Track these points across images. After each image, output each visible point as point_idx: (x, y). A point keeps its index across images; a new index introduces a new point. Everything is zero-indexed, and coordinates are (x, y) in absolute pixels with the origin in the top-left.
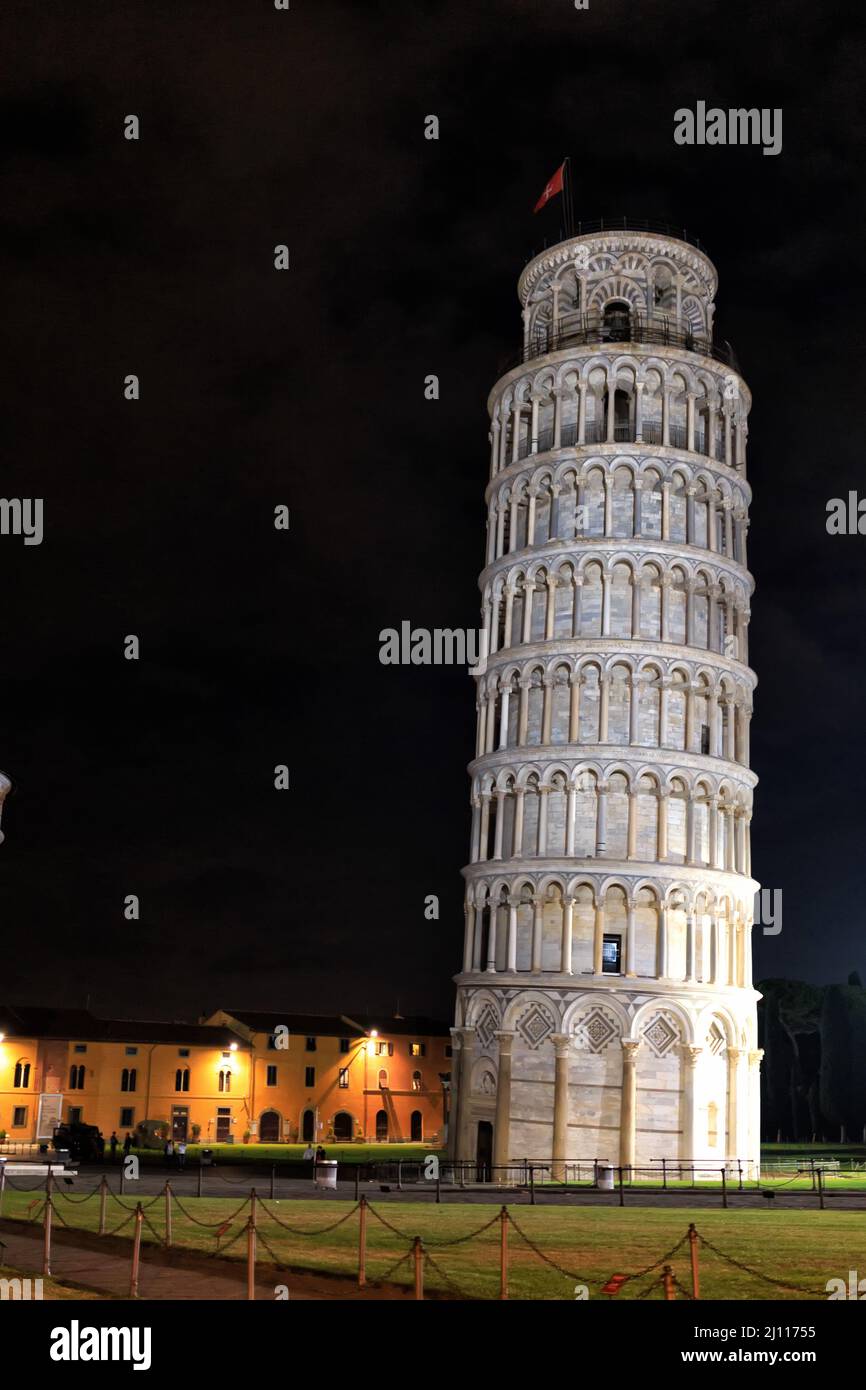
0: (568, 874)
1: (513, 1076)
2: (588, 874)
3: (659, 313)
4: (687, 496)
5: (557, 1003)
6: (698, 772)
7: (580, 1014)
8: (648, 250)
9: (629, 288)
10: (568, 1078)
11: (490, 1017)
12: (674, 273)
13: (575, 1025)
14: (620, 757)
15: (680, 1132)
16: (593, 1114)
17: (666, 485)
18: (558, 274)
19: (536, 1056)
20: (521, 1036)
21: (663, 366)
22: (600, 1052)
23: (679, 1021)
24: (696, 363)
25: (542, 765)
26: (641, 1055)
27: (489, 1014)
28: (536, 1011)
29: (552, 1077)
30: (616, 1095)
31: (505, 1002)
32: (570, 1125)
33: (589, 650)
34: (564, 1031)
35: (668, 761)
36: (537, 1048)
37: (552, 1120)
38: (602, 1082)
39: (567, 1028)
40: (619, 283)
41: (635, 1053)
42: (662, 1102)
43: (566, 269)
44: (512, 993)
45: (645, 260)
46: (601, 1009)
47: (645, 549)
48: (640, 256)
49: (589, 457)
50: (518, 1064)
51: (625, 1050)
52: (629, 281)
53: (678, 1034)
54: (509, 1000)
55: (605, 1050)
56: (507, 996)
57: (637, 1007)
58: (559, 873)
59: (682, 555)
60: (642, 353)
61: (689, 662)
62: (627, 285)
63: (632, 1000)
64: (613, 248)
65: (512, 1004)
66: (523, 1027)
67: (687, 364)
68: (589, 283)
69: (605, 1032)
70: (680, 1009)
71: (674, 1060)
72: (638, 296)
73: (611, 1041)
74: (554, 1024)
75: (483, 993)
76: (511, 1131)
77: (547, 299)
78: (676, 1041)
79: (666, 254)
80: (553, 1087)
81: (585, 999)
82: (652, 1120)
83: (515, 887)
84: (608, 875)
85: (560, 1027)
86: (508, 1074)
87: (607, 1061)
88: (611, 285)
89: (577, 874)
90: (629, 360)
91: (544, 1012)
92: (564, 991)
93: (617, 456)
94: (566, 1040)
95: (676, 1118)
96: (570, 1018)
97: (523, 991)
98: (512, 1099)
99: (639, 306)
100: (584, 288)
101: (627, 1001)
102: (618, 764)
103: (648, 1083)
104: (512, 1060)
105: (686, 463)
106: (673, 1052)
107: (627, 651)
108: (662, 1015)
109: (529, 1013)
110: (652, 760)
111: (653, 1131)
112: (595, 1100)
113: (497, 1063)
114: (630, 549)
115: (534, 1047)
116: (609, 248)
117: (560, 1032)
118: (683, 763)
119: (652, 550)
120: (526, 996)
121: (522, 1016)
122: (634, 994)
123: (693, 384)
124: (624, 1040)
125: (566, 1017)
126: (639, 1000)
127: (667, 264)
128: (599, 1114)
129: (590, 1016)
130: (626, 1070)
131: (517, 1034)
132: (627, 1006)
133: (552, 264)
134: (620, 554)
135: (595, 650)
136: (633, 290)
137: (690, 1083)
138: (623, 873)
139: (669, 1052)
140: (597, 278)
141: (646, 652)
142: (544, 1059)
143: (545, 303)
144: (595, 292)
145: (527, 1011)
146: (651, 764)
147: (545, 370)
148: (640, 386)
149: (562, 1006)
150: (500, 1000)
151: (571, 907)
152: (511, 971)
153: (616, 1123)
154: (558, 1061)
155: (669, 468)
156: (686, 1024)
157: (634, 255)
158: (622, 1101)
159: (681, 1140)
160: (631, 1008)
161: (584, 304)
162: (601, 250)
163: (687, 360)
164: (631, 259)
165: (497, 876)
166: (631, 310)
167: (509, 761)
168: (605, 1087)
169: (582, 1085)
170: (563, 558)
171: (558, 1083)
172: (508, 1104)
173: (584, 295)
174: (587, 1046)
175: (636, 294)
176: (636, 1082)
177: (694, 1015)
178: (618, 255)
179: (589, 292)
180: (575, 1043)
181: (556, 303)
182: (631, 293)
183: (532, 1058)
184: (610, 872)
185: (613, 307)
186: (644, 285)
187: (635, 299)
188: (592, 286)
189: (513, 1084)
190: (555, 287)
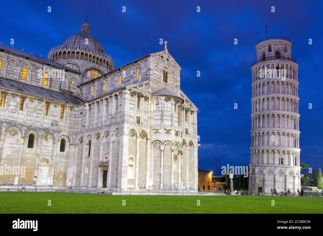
0: (275, 149)
1: (266, 180)
2: (279, 149)
3: (285, 54)
5: (274, 169)
7: (278, 171)
10: (276, 180)
11: (260, 171)
12: (287, 47)
15: (293, 189)
23: (293, 172)
25: (270, 131)
26: (288, 178)
29: (273, 180)
31: (264, 169)
33: (278, 112)
34: (275, 173)
38: (282, 181)
40: (278, 48)
42: (291, 184)
43: (269, 45)
44: (266, 167)
46: (281, 170)
47: (286, 96)
48: (282, 43)
54: (265, 168)
55: (282, 176)
58: (273, 148)
59: (292, 96)
60: (285, 61)
65: (266, 169)
68: (273, 48)
69: (281, 173)
70: (293, 170)
71: (292, 178)
74: (273, 172)
75: (259, 167)
76: (266, 189)
77: (264, 49)
78: (292, 175)
79: (286, 43)
81: (279, 169)
83: (265, 150)
84: (282, 149)
87: (282, 178)
89: (277, 149)
90: (283, 63)
91: (272, 170)
92: (275, 167)
95: (292, 187)
98: (266, 184)
99: (282, 52)
101: (286, 169)
102: (283, 131)
103: (289, 181)
104: (266, 177)
107: (284, 113)
108: (290, 171)
109: (269, 170)
110: (288, 131)
112: (281, 184)
113: (263, 178)
114: (284, 95)
116: (277, 42)
118: (293, 131)
119: (288, 96)
120: (268, 168)
121: (267, 171)
122: (287, 168)
124: (286, 175)
126: (288, 169)
127: (286, 45)
128: (281, 186)
130: (285, 179)
131: (266, 174)
132: (286, 170)
133: (265, 43)
134: (282, 96)
135: (279, 112)
136: (281, 49)
137: (295, 181)
138: (284, 149)
141: (287, 113)
142: (272, 178)
147: (267, 63)
149: (275, 170)
150: (263, 168)
151: (275, 154)
152: (265, 164)
154: (274, 178)
156: (294, 172)
158: (285, 184)
161: (272, 51)
162: (275, 42)
163: (292, 63)
165: (261, 148)
166: (280, 53)
167: (263, 130)
169: (279, 182)
170: (273, 96)
171: (274, 181)
172: (265, 185)
174: (279, 176)
175: (281, 50)
176: (287, 181)
177: (295, 171)
178: (278, 43)
179: (273, 49)
180: (277, 175)
181: (267, 50)
182: (280, 50)
183: (269, 177)
184: (282, 148)
185: (277, 52)
186: (283, 48)
187: (281, 51)
188: (274, 48)
189: (266, 181)
190: (266, 47)
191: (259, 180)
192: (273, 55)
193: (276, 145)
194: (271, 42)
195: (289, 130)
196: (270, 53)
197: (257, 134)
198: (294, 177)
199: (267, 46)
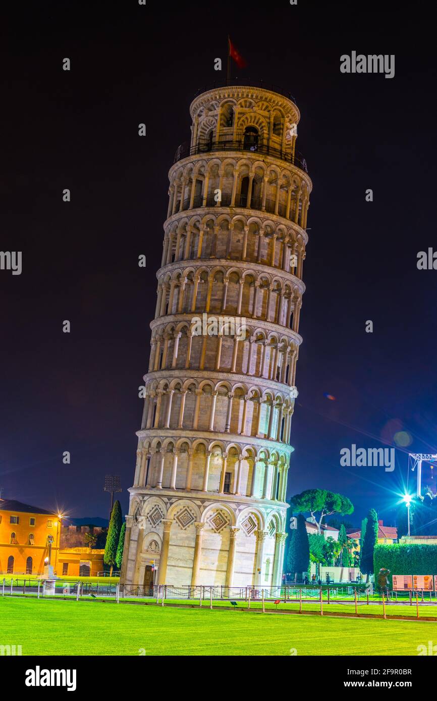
0: (210, 440)
1: (170, 543)
2: (220, 440)
3: (275, 138)
4: (283, 243)
5: (199, 507)
6: (277, 391)
7: (211, 513)
8: (272, 101)
9: (260, 121)
10: (201, 545)
11: (157, 511)
12: (283, 117)
13: (207, 518)
14: (241, 380)
15: (254, 574)
16: (213, 564)
17: (275, 236)
18: (221, 104)
19: (185, 533)
20: (177, 522)
21: (278, 170)
22: (219, 533)
23: (258, 519)
24: (293, 171)
25: (199, 380)
26: (239, 537)
27: (157, 509)
28: (186, 510)
29: (193, 544)
30: (226, 554)
31: (169, 504)
32: (200, 569)
34: (202, 521)
35: (264, 384)
36: (185, 529)
37: (192, 566)
38: (219, 548)
39: (204, 520)
40: (255, 117)
41: (237, 534)
42: (247, 559)
43: (226, 102)
44: (173, 500)
45: (270, 107)
46: (221, 511)
47: (262, 270)
48: (268, 104)
49: (236, 215)
50: (174, 537)
51: (232, 532)
52: (261, 117)
53: (257, 525)
54: (171, 504)
55: (221, 532)
56: (170, 501)
57: (240, 510)
58: (204, 439)
59: (279, 275)
60: (268, 161)
61: (278, 333)
62: (259, 119)
63: (238, 507)
64: (254, 97)
65: (173, 506)
66: (178, 518)
67: (289, 171)
68: (239, 113)
69: (222, 522)
70: (260, 513)
71: (254, 538)
72: (265, 126)
73: (225, 527)
74: (196, 517)
75: (155, 499)
76: (167, 571)
77: (213, 116)
78: (256, 529)
79: (280, 106)
80: (194, 549)
81: (215, 505)
82: (242, 567)
83: (178, 444)
85: (200, 519)
86: (168, 542)
87: (223, 537)
88: (251, 117)
89: (215, 440)
90: (262, 164)
91: (191, 511)
92: (203, 501)
93: (252, 216)
94: (203, 526)
95: (252, 567)
96: (206, 514)
97: (181, 499)
98: (169, 555)
99: (265, 132)
100: (236, 116)
101: (236, 508)
102: (240, 384)
103: (242, 549)
104: (170, 534)
105: (285, 225)
106: (254, 534)
108: (251, 515)
109: (182, 511)
111: (242, 573)
112: (215, 557)
113: (161, 535)
114: (255, 269)
115: (184, 528)
116: (252, 96)
117: (200, 522)
118: (271, 386)
119: (266, 270)
120: (181, 502)
121: (178, 512)
122: (238, 504)
123: (292, 182)
124: (233, 527)
125: (203, 514)
126: (241, 507)
127: (280, 111)
128: (216, 564)
129: (216, 514)
130: (232, 542)
131: (175, 521)
132: (235, 510)
133: (218, 97)
134: (249, 271)
136: (263, 122)
137: (261, 549)
138: (238, 441)
139: (252, 534)
140: (243, 112)
141: (259, 325)
142: (190, 535)
143: (211, 118)
144: (242, 119)
145: (181, 510)
146: (256, 385)
147: (215, 160)
148: (266, 179)
149: (202, 508)
150: (166, 504)
151: (209, 457)
152: (173, 488)
153: (225, 568)
154: (197, 537)
155: (277, 226)
156: (261, 518)
157: (266, 104)
158: (229, 557)
159: (254, 578)
160: (237, 511)
161: (235, 126)
162: (248, 95)
163: (290, 168)
164: (263, 104)
165: (167, 437)
166: (260, 133)
167: (178, 375)
168: (221, 550)
169: (209, 549)
170: (218, 268)
171: (196, 548)
172: (167, 557)
173: (236, 120)
174: (212, 529)
175: (263, 124)
176: (236, 548)
177: (265, 516)
178: (257, 101)
179: (239, 118)
180: (206, 527)
181: (219, 120)
182: (261, 124)
183: (182, 534)
184: (232, 440)
185: (250, 129)
186: (268, 120)
187: (262, 127)
188: (240, 116)
189: (170, 547)
190: (219, 111)
191: (151, 544)
192: (235, 138)
193: (214, 428)
194: (233, 95)
195: (258, 381)
196: (226, 130)
197: (161, 390)
198: (260, 536)
199: (222, 106)
